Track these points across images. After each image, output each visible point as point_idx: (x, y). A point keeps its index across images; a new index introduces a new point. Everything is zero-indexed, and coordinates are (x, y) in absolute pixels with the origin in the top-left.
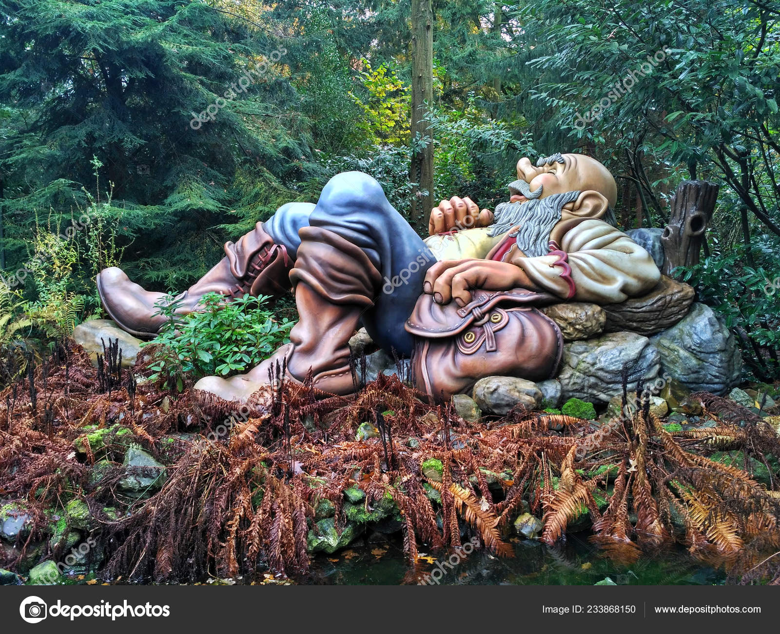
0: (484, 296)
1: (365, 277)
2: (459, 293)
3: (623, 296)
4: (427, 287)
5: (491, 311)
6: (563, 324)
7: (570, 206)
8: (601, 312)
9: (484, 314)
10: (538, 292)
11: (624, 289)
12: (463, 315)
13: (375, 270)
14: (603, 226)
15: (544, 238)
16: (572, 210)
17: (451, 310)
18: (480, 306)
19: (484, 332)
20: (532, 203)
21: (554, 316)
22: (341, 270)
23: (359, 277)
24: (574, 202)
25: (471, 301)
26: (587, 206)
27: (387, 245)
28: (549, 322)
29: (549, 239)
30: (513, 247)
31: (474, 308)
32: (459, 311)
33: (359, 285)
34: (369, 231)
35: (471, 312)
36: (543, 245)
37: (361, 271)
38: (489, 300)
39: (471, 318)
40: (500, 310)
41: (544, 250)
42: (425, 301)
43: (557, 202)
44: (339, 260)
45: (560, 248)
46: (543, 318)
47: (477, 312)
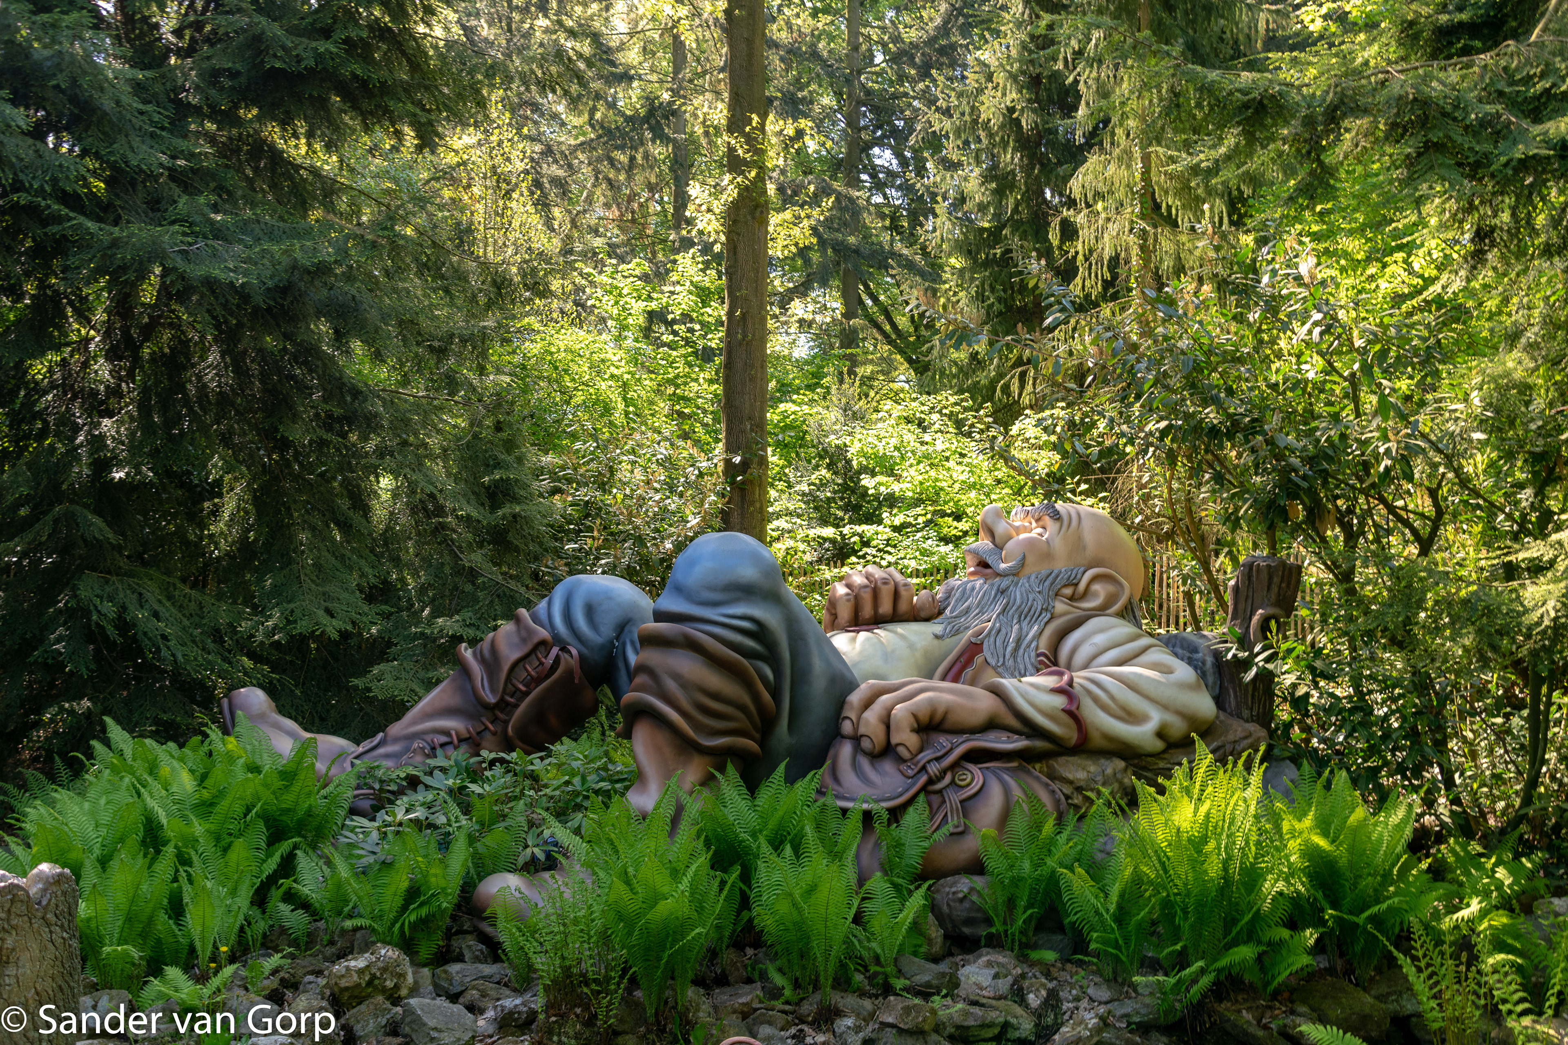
0: (944, 741)
1: (752, 707)
2: (905, 737)
3: (1159, 745)
4: (847, 727)
5: (954, 766)
6: (1067, 790)
7: (1068, 591)
8: (1125, 770)
9: (944, 772)
10: (1028, 737)
11: (1160, 734)
12: (910, 773)
13: (766, 696)
14: (1124, 629)
15: (1029, 646)
16: (1072, 598)
17: (888, 766)
18: (937, 759)
19: (944, 802)
20: (1005, 583)
21: (1053, 776)
22: (715, 696)
23: (742, 708)
24: (1077, 585)
25: (921, 750)
26: (1096, 595)
27: (786, 655)
28: (1047, 785)
29: (1037, 648)
30: (978, 660)
31: (929, 762)
32: (903, 767)
33: (743, 722)
34: (760, 632)
35: (924, 768)
36: (1028, 658)
37: (746, 699)
38: (951, 749)
39: (924, 779)
40: (971, 766)
41: (1029, 666)
42: (846, 750)
43: (1047, 583)
44: (714, 680)
45: (1055, 663)
46: (1038, 779)
47: (934, 769)
